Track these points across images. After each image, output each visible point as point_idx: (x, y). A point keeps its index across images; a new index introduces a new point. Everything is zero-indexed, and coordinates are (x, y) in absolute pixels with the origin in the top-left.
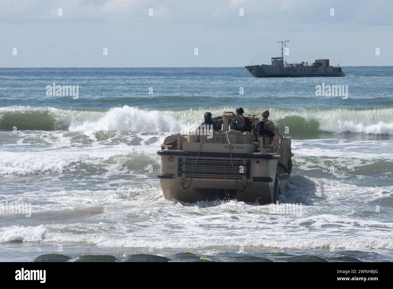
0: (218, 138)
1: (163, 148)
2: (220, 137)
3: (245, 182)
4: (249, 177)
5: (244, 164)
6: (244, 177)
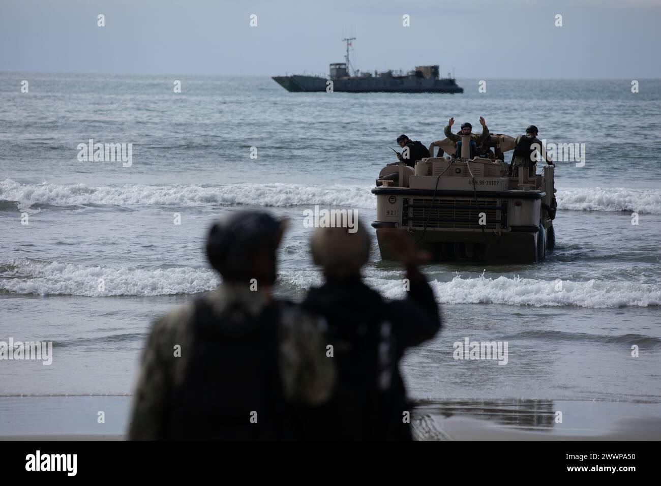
0: (458, 169)
1: (378, 184)
2: (461, 168)
3: (500, 233)
4: (506, 225)
5: (497, 206)
6: (498, 226)
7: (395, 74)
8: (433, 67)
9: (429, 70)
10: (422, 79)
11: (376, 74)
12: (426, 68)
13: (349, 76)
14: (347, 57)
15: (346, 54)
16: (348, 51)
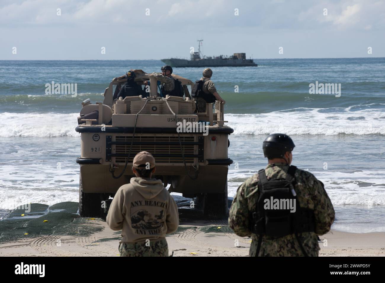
0: (154, 107)
1: (80, 123)
2: (158, 106)
3: (198, 167)
4: (203, 159)
5: (194, 141)
6: (196, 160)
7: (223, 57)
8: (242, 54)
9: (241, 56)
10: (236, 60)
11: (214, 57)
12: (239, 54)
13: (200, 58)
14: (199, 50)
15: (198, 48)
16: (199, 46)
